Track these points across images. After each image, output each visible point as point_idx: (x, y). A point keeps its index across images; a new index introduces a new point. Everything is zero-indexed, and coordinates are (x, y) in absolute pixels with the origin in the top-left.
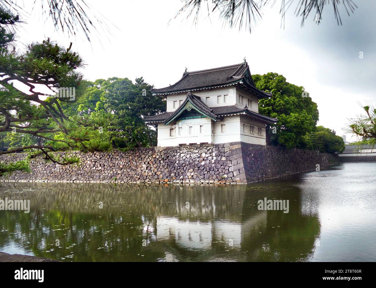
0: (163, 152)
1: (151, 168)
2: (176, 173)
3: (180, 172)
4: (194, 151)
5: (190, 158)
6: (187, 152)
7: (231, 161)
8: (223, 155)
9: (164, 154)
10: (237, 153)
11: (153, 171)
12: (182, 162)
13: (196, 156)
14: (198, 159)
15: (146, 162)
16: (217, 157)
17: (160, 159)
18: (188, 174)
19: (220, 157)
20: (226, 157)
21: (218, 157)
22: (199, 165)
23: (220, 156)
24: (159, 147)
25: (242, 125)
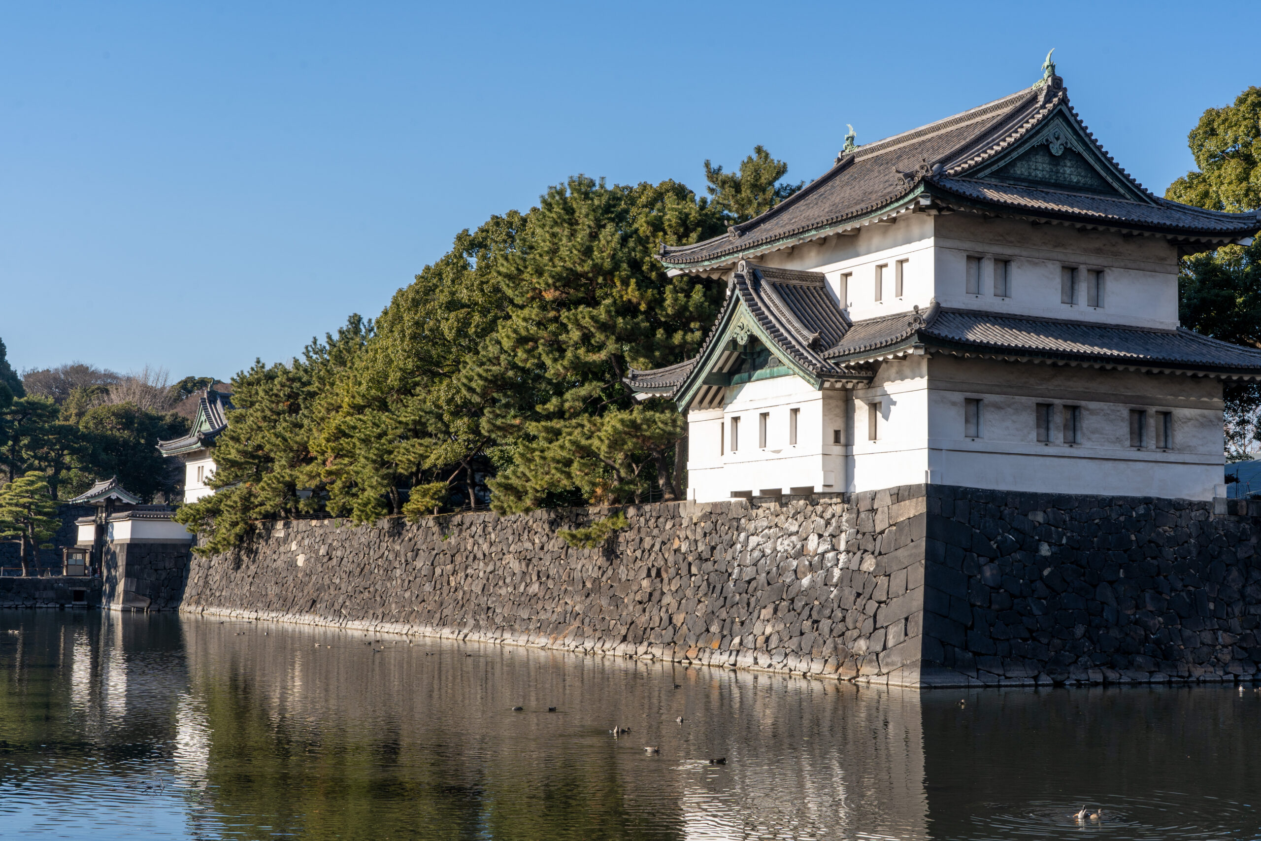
0: (703, 524)
1: (663, 593)
2: (724, 621)
3: (737, 620)
4: (787, 525)
5: (774, 554)
6: (766, 531)
7: (889, 575)
8: (870, 547)
9: (705, 535)
10: (912, 541)
11: (664, 609)
12: (749, 572)
13: (789, 549)
14: (795, 563)
15: (653, 566)
16: (851, 554)
17: (690, 559)
18: (758, 629)
19: (859, 554)
20: (876, 557)
21: (854, 554)
22: (793, 592)
23: (859, 549)
24: (690, 502)
25: (954, 404)
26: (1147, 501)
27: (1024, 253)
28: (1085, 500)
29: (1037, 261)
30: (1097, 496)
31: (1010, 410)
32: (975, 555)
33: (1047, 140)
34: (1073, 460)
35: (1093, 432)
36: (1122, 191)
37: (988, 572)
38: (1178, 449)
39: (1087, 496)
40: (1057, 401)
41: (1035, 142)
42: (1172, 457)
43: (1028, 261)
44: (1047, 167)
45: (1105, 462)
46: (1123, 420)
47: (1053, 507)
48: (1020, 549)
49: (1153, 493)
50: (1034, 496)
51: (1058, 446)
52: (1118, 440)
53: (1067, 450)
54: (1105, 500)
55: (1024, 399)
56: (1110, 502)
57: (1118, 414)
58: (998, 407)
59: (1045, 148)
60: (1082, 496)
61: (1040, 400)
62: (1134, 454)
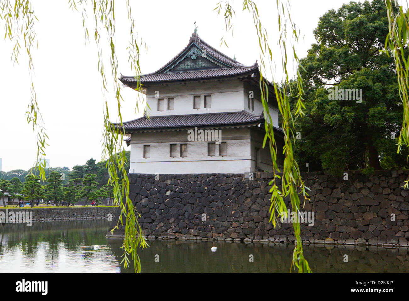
25: (140, 147)
26: (214, 175)
27: (178, 94)
28: (187, 176)
29: (184, 96)
30: (192, 174)
31: (160, 148)
32: (141, 195)
33: (190, 55)
34: (183, 162)
35: (192, 152)
36: (221, 65)
37: (143, 201)
38: (229, 155)
39: (188, 174)
40: (177, 143)
41: (185, 57)
42: (225, 158)
43: (181, 97)
44: (192, 64)
45: (197, 162)
46: (205, 147)
47: (174, 178)
48: (159, 193)
49: (217, 171)
50: (167, 175)
51: (178, 158)
52: (203, 154)
53: (181, 159)
54: (195, 175)
55: (165, 143)
56: (197, 176)
57: (203, 145)
58: (155, 147)
59: (189, 58)
60: (185, 174)
61: (171, 143)
62: (209, 158)
